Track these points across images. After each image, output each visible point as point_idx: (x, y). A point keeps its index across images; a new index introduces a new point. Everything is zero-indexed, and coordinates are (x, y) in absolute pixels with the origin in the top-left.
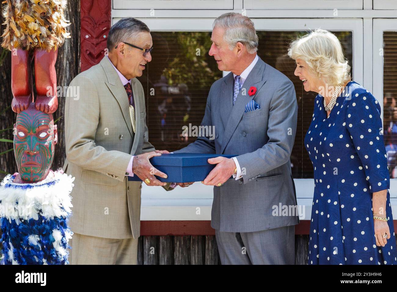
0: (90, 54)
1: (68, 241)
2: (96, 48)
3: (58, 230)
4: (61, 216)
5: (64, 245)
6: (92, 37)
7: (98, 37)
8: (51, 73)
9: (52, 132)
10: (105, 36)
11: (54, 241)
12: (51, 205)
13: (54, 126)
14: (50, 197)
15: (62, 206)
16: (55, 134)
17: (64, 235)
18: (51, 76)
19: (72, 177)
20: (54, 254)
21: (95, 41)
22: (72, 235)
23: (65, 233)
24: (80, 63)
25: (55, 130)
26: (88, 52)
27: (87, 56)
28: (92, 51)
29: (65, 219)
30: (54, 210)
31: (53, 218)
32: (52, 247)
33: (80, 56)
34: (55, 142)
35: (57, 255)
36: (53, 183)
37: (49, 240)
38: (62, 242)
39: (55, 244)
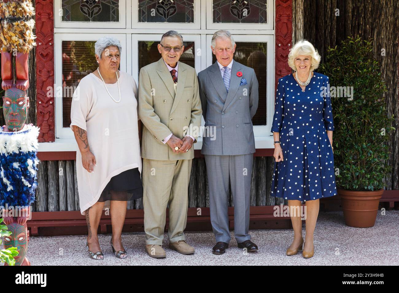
0: (42, 54)
1: (36, 165)
2: (45, 51)
3: (31, 159)
4: (32, 151)
5: (34, 168)
6: (42, 44)
7: (46, 44)
8: (25, 66)
9: (26, 102)
10: (50, 44)
11: (28, 166)
12: (27, 145)
13: (27, 98)
14: (26, 140)
15: (33, 145)
16: (28, 102)
17: (34, 162)
18: (26, 68)
19: (38, 128)
20: (28, 173)
21: (44, 47)
22: (39, 162)
23: (35, 161)
24: (36, 59)
25: (28, 100)
26: (40, 53)
27: (40, 56)
28: (43, 53)
29: (35, 152)
30: (28, 147)
31: (27, 152)
32: (27, 169)
33: (35, 55)
34: (28, 107)
35: (30, 174)
36: (27, 131)
37: (25, 165)
38: (33, 166)
39: (29, 168)
